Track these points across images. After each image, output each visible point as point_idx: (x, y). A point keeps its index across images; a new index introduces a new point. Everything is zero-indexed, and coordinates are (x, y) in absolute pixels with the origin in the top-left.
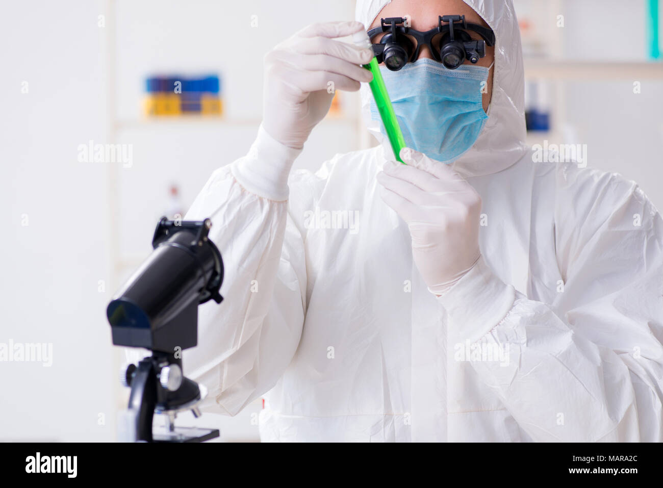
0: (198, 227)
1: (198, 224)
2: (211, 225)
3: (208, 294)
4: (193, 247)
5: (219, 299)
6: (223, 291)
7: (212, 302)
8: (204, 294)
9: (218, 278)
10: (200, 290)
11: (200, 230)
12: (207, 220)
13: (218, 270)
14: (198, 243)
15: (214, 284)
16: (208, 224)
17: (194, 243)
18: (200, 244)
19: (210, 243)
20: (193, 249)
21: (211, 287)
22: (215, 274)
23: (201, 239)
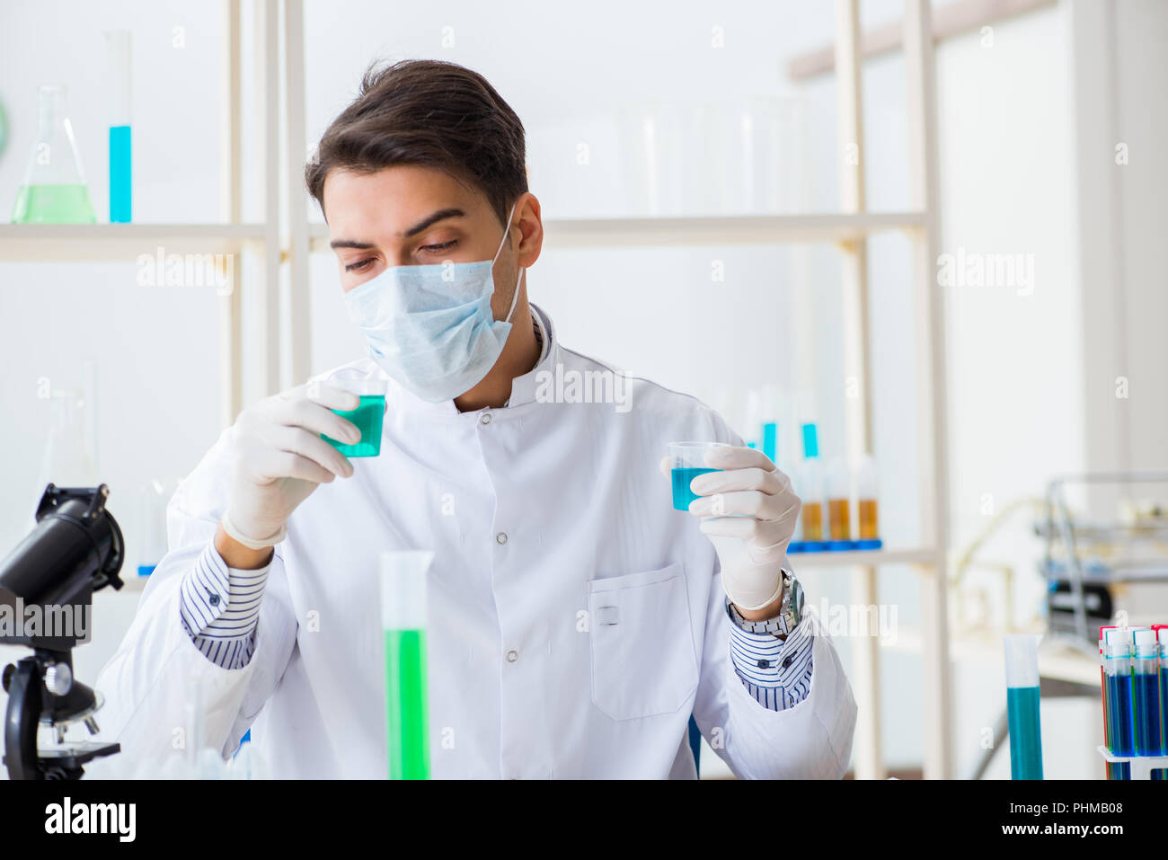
0: (92, 495)
1: (91, 492)
2: (108, 492)
3: (105, 578)
4: (85, 519)
5: (118, 584)
6: (122, 575)
7: (110, 588)
8: (100, 578)
9: (116, 558)
10: (94, 573)
11: (93, 498)
12: (102, 486)
13: (117, 548)
14: (91, 515)
15: (113, 565)
16: (104, 492)
17: (86, 515)
18: (94, 515)
19: (107, 516)
20: (85, 522)
21: (108, 570)
22: (112, 552)
23: (95, 510)
